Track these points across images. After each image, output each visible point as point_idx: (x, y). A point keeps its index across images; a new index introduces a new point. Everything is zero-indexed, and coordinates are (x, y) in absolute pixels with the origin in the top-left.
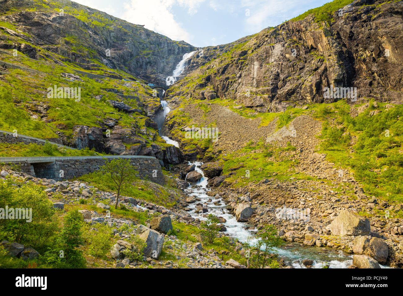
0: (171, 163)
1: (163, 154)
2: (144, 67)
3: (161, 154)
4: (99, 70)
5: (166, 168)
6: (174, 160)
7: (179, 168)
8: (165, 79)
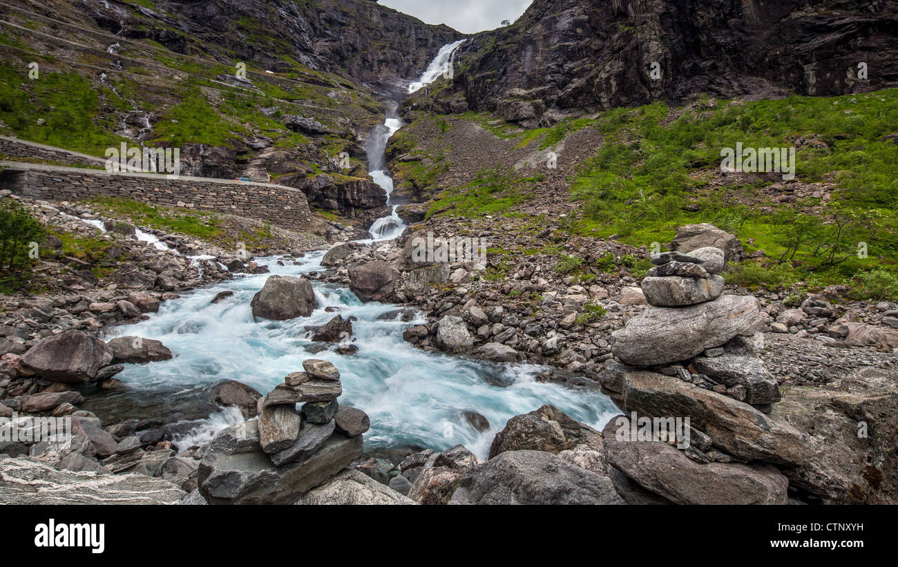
0: (356, 207)
1: (336, 191)
2: (376, 68)
3: (332, 191)
4: (290, 71)
5: (341, 212)
6: (364, 201)
7: (369, 214)
8: (408, 86)
